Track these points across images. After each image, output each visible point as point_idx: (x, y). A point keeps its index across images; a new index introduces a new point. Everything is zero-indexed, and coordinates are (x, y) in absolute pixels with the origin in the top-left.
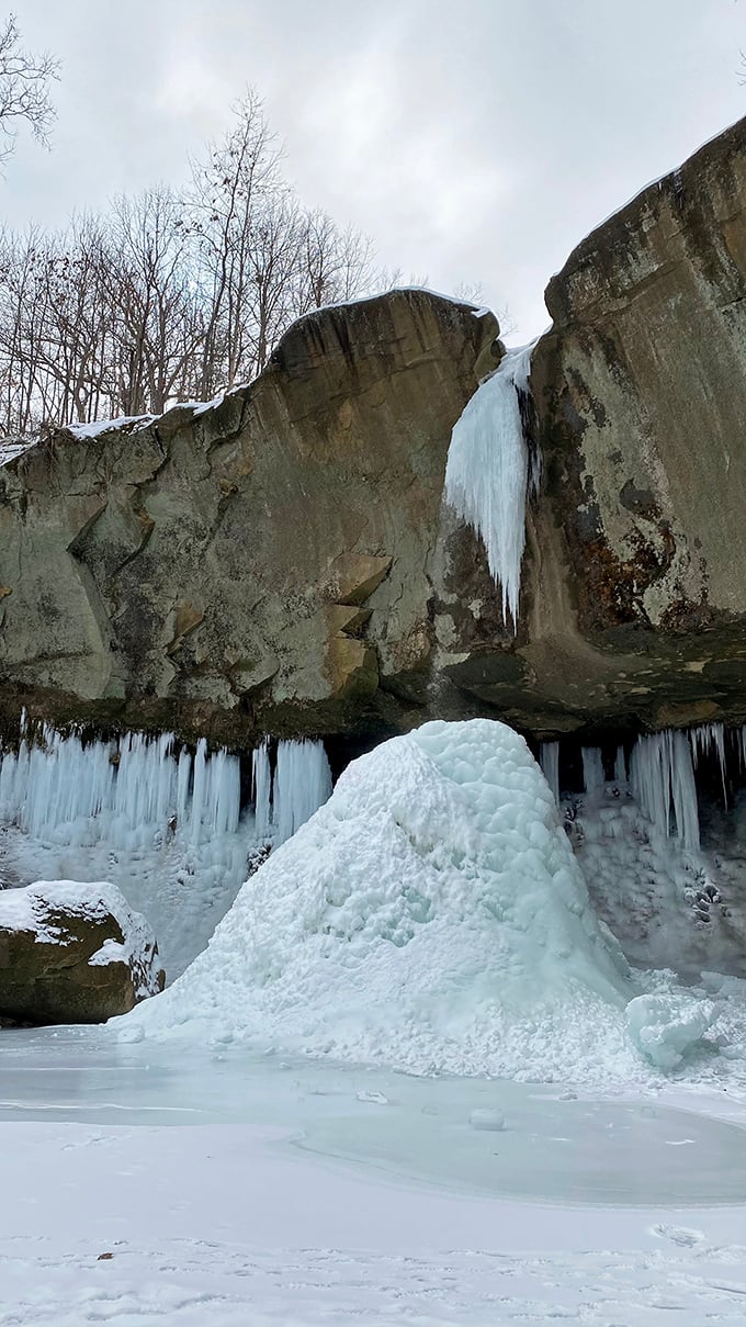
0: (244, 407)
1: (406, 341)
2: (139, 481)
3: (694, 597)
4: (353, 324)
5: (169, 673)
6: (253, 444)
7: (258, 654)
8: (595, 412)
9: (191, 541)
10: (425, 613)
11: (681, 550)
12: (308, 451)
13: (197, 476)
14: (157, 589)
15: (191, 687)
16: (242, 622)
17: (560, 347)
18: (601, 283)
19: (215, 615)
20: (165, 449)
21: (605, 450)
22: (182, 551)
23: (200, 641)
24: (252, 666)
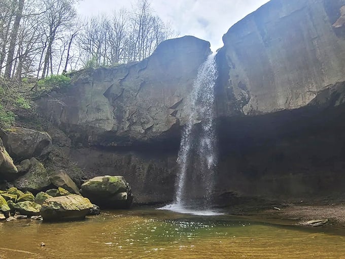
2: (121, 78)
3: (255, 108)
5: (128, 124)
6: (150, 70)
7: (149, 120)
8: (233, 65)
9: (133, 93)
11: (252, 98)
13: (135, 78)
14: (125, 104)
15: (133, 128)
16: (145, 113)
19: (139, 111)
20: (128, 71)
21: (235, 74)
22: (131, 95)
23: (135, 117)
24: (148, 123)
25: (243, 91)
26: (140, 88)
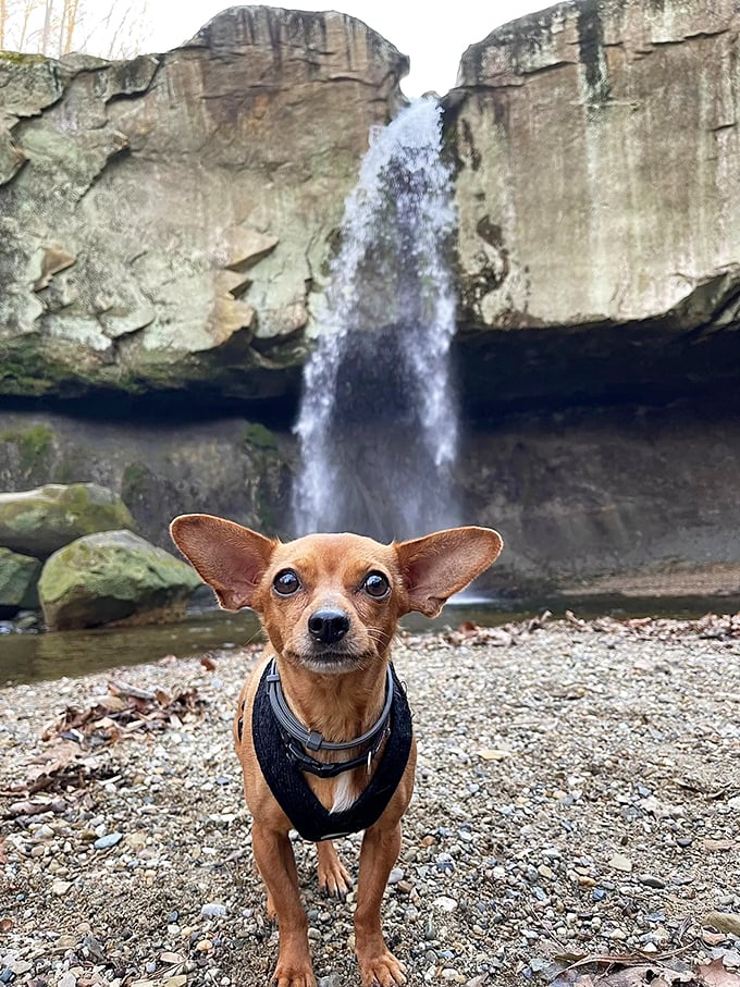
0: (157, 71)
1: (334, 57)
2: (22, 113)
3: (519, 307)
4: (287, 26)
5: (35, 308)
6: (158, 108)
7: (133, 303)
8: (474, 158)
9: (68, 185)
10: (303, 290)
11: (514, 272)
12: (215, 127)
13: (90, 123)
14: (22, 226)
15: (57, 325)
16: (117, 272)
17: (464, 101)
18: (510, 60)
19: (88, 261)
20: (61, 89)
21: (474, 189)
22: (57, 193)
23: (69, 282)
24: (124, 313)
25: (489, 249)
26: (103, 170)
